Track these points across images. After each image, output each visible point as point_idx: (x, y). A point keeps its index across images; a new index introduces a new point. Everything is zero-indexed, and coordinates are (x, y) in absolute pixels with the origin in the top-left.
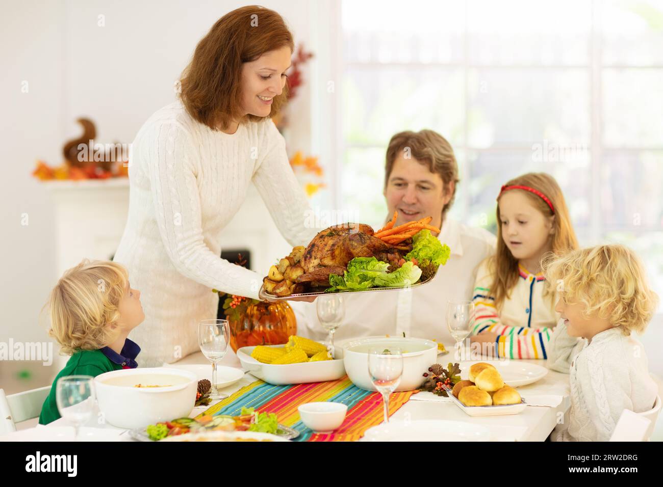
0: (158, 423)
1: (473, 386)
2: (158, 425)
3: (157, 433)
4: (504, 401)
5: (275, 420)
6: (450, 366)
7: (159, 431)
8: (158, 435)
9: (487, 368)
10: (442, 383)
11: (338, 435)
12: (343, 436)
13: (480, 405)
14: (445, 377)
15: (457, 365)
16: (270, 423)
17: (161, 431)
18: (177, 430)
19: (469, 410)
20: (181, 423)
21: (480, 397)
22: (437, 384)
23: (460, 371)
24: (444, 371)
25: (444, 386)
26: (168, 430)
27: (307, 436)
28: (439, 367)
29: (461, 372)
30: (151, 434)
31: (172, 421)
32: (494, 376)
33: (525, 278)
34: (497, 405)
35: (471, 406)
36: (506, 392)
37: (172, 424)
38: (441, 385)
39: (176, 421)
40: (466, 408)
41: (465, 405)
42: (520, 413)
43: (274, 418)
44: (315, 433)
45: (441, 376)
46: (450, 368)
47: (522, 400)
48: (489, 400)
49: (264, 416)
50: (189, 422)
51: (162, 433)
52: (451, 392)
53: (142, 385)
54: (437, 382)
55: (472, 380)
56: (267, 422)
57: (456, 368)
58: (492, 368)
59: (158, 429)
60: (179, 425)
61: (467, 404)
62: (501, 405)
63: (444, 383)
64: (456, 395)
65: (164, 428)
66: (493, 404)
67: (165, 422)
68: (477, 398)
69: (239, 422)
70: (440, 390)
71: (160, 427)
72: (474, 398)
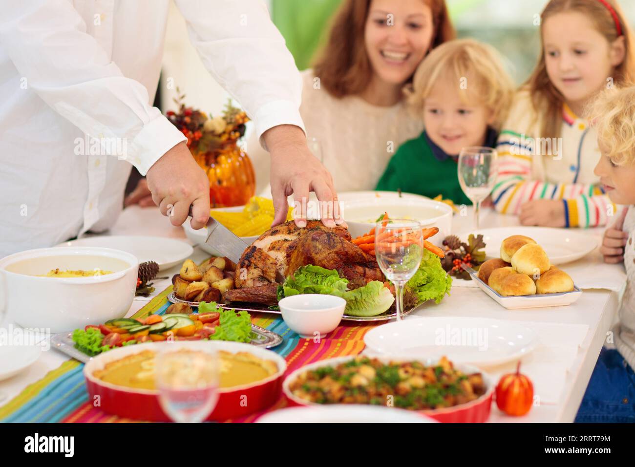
0: (87, 327)
1: (508, 268)
2: (89, 330)
3: (88, 341)
4: (553, 288)
5: (248, 321)
6: (472, 238)
7: (90, 338)
8: (90, 344)
9: (526, 243)
10: (460, 261)
11: (335, 340)
12: (342, 342)
13: (521, 295)
14: (464, 253)
15: (480, 237)
16: (241, 324)
17: (93, 339)
18: (115, 336)
19: (505, 301)
20: (118, 327)
21: (520, 284)
22: (454, 262)
23: (484, 245)
24: (464, 245)
25: (463, 265)
26: (103, 336)
27: (293, 343)
28: (455, 240)
29: (486, 246)
30: (80, 342)
31: (107, 323)
32: (537, 255)
33: (571, 124)
34: (542, 293)
35: (508, 296)
36: (554, 277)
37: (108, 328)
38: (459, 264)
39: (111, 322)
40: (502, 299)
41: (500, 294)
42: (572, 304)
43: (247, 318)
44: (304, 337)
45: (457, 251)
46: (471, 241)
47: (575, 287)
48: (531, 288)
49: (232, 315)
50: (131, 325)
51: (95, 341)
52: (476, 274)
53: (60, 270)
54: (453, 259)
55: (506, 259)
56: (238, 323)
57: (479, 241)
58: (532, 243)
59: (89, 336)
60: (117, 330)
61: (503, 293)
62: (548, 294)
63: (462, 260)
64: (484, 278)
65: (98, 334)
66: (537, 293)
67: (98, 325)
68: (517, 285)
69: (198, 322)
70: (459, 270)
71: (91, 334)
72: (512, 285)
